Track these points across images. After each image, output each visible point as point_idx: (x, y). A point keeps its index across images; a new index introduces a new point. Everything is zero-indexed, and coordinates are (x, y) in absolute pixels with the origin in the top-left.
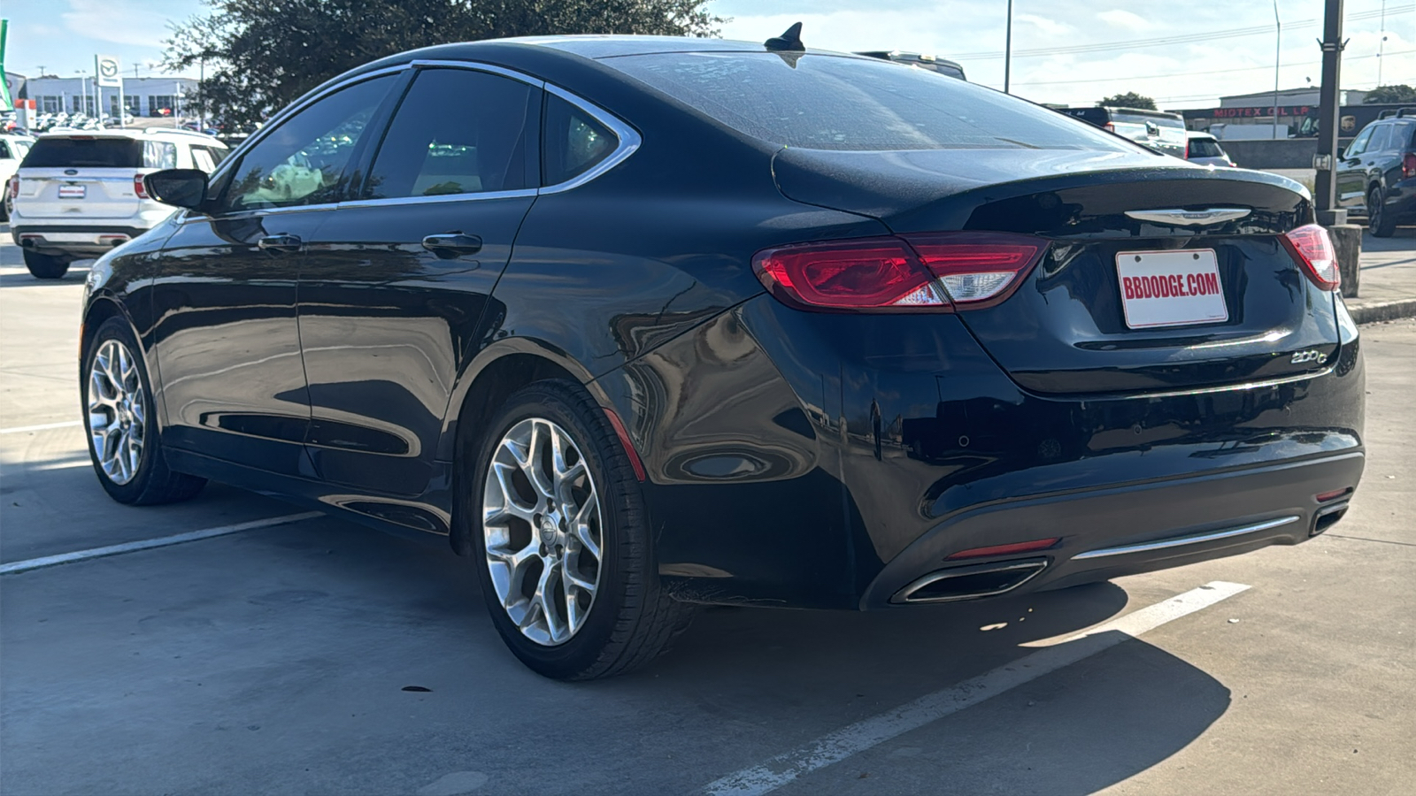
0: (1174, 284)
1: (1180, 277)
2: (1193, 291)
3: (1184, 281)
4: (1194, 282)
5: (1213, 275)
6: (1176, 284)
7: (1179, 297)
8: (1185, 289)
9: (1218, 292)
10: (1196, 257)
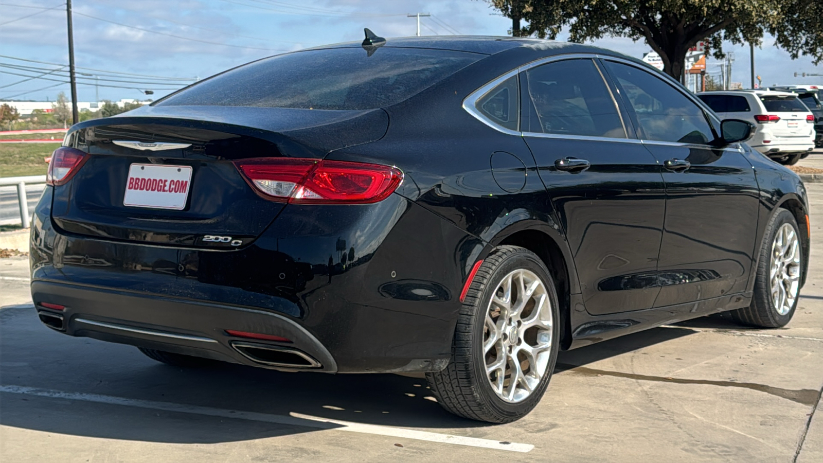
0: (160, 184)
1: (166, 181)
2: (171, 189)
3: (168, 184)
4: (173, 184)
5: (186, 182)
6: (162, 185)
7: (161, 193)
8: (167, 188)
9: (185, 192)
10: (179, 170)
